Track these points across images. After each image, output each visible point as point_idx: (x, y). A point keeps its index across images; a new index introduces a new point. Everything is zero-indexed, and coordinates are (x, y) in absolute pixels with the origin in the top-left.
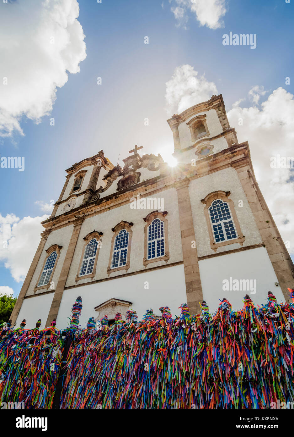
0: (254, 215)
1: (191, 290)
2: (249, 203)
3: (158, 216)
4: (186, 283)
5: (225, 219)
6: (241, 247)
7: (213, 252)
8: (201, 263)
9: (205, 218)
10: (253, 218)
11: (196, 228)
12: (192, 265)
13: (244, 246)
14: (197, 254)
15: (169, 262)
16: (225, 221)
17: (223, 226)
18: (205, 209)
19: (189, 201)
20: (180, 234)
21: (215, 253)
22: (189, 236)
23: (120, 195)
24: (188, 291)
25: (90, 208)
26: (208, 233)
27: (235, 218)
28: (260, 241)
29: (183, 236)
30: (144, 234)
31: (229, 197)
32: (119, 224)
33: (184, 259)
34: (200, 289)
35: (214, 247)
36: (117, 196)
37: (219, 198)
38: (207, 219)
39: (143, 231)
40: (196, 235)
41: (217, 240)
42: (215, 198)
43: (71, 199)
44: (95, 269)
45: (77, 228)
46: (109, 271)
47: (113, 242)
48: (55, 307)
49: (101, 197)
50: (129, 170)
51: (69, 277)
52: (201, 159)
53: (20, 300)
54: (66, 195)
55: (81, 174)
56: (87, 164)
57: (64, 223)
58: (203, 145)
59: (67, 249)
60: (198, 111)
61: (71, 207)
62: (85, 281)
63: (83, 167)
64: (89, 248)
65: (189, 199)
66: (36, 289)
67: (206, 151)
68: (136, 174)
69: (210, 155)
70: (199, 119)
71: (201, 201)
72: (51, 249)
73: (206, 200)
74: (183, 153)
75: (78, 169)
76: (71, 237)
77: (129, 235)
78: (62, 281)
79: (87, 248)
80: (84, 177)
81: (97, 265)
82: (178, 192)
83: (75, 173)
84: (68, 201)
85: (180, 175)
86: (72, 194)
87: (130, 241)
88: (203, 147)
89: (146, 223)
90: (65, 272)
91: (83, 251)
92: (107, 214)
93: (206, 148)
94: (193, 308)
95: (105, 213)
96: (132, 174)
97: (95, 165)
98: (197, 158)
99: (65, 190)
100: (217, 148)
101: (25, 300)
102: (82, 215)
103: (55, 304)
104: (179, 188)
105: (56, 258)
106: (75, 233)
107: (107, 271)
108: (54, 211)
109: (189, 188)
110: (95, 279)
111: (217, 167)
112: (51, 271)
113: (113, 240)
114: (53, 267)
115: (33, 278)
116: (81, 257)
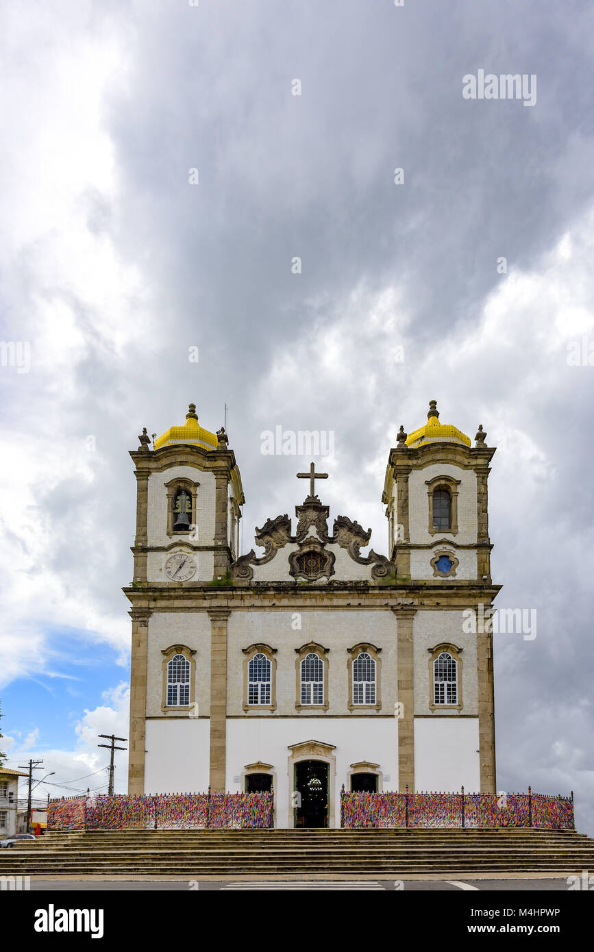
0: (479, 685)
1: (403, 744)
2: (478, 669)
3: (368, 650)
4: (399, 737)
5: (450, 680)
6: (458, 714)
7: (430, 713)
8: (416, 720)
9: (428, 671)
10: (477, 687)
11: (416, 681)
12: (407, 721)
13: (461, 714)
14: (414, 710)
15: (381, 713)
16: (449, 683)
17: (446, 687)
18: (430, 660)
19: (412, 643)
20: (396, 683)
21: (432, 714)
22: (408, 689)
23: (302, 592)
24: (400, 745)
25: (242, 595)
26: (428, 690)
27: (460, 682)
28: (476, 713)
29: (400, 688)
30: (347, 670)
31: (460, 655)
32: (307, 644)
34: (413, 744)
35: (433, 708)
36: (298, 592)
37: (449, 651)
38: (430, 673)
39: (346, 666)
40: (415, 689)
41: (437, 702)
42: (446, 650)
43: (177, 549)
44: (274, 700)
45: (219, 624)
46: (298, 707)
47: (299, 668)
48: (219, 737)
49: (255, 576)
50: (312, 539)
51: (229, 702)
52: (439, 578)
53: (138, 720)
54: (158, 533)
55: (182, 485)
56: (191, 458)
57: (183, 606)
58: (445, 550)
59: (210, 658)
60: (450, 457)
61: (185, 570)
62: (261, 713)
63: (182, 463)
64: (256, 666)
65: (412, 639)
66: (166, 710)
67: (444, 563)
68: (326, 554)
69: (451, 578)
70: (447, 483)
71: (429, 649)
72: (172, 651)
73: (434, 650)
74: (412, 551)
75: (164, 462)
76: (210, 638)
77: (323, 664)
78: (217, 706)
79: (251, 666)
80: (193, 499)
81: (277, 695)
82: (399, 623)
83: (161, 472)
84: (170, 551)
85: (404, 596)
86: (176, 539)
87: (327, 675)
88: (444, 554)
89: (350, 656)
90: (220, 695)
91: (244, 669)
92: (278, 617)
93: (448, 557)
94: (403, 759)
95: (273, 613)
96: (318, 549)
97: (219, 477)
98: (431, 571)
99: (146, 515)
100: (463, 569)
101: (148, 722)
102: (224, 603)
103: (218, 734)
104: (400, 617)
105: (188, 667)
106: (216, 632)
107: (296, 706)
108: (140, 567)
109: (415, 622)
110: (277, 713)
111: (456, 604)
112: (187, 686)
113: (297, 665)
114: (188, 681)
115: (148, 691)
116: (242, 677)
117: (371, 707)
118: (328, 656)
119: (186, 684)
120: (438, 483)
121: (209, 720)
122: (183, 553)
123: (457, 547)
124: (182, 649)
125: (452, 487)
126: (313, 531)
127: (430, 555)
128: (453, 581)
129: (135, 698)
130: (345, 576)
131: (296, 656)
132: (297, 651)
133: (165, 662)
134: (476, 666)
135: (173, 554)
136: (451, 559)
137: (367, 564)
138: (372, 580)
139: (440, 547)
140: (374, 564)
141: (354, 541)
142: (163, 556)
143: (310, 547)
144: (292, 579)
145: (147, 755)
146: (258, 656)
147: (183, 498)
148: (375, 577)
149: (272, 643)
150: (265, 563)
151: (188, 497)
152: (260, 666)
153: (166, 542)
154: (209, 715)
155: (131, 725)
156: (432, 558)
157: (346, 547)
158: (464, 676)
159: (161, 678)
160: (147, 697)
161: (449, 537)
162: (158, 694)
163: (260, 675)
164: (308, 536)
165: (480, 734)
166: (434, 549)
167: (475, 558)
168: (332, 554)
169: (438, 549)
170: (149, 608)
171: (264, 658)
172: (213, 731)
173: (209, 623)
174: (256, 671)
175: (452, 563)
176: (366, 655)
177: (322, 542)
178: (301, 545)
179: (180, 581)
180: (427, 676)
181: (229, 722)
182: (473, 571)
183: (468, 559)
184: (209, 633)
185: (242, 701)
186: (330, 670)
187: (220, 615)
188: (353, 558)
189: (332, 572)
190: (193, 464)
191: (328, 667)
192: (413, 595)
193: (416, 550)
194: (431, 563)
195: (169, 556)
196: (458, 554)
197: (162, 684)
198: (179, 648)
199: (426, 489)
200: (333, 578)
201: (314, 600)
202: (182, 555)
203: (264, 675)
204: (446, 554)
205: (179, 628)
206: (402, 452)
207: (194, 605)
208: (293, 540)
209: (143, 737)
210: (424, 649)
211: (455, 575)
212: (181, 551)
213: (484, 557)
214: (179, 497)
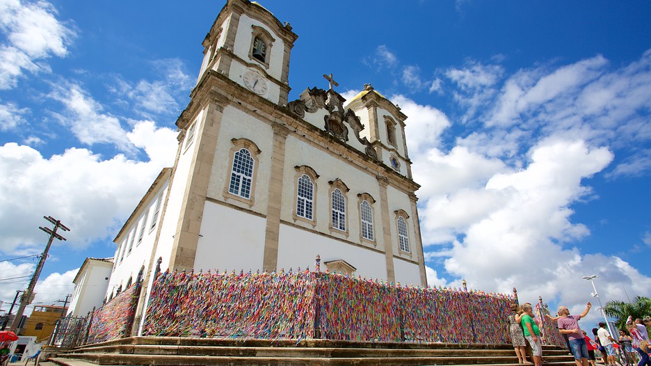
2: (415, 232)
3: (368, 199)
4: (387, 270)
5: (405, 235)
6: (410, 259)
7: (399, 255)
8: (394, 259)
9: (395, 225)
11: (391, 230)
12: (390, 259)
13: (412, 260)
14: (392, 251)
15: (376, 248)
16: (405, 237)
17: (404, 240)
18: (396, 218)
19: (387, 203)
20: (382, 228)
21: (400, 257)
22: (388, 234)
23: (335, 143)
25: (298, 125)
26: (397, 239)
27: (409, 238)
28: (417, 261)
29: (384, 232)
30: (358, 209)
31: (407, 220)
32: (337, 180)
33: (385, 250)
35: (400, 252)
39: (357, 206)
40: (391, 236)
41: (401, 248)
42: (401, 214)
43: (255, 69)
44: (315, 217)
45: (280, 139)
46: (330, 228)
47: (331, 197)
48: (273, 239)
49: (306, 117)
50: (338, 114)
51: (283, 207)
53: (198, 197)
54: (242, 51)
55: (263, 34)
56: (271, 24)
59: (270, 162)
62: (305, 225)
63: (264, 22)
64: (303, 184)
65: (387, 201)
66: (228, 196)
68: (343, 127)
70: (391, 121)
71: (395, 211)
72: (241, 142)
74: (382, 147)
75: (253, 14)
76: (272, 146)
77: (345, 200)
78: (274, 208)
79: (300, 182)
80: (269, 47)
81: (316, 213)
82: (380, 187)
83: (250, 17)
84: (250, 67)
89: (359, 199)
90: (276, 198)
91: (296, 183)
92: (318, 153)
93: (395, 160)
95: (315, 148)
96: (340, 121)
98: (391, 163)
99: (235, 34)
100: (402, 169)
103: (272, 236)
104: (380, 183)
105: (252, 163)
106: (277, 144)
108: (226, 64)
109: (387, 190)
110: (317, 229)
111: (402, 187)
112: (249, 180)
113: (330, 193)
114: (250, 175)
115: (213, 171)
116: (293, 188)
117: (372, 242)
118: (347, 194)
119: (248, 177)
120: (388, 119)
121: (266, 219)
122: (259, 74)
123: (399, 156)
124: (250, 145)
125: (393, 124)
126: (336, 109)
129: (199, 173)
130: (354, 145)
131: (329, 186)
132: (330, 182)
133: (233, 149)
134: (414, 230)
135: (251, 71)
136: (397, 161)
137: (363, 144)
138: (366, 154)
140: (367, 145)
141: (356, 126)
142: (245, 68)
143: (335, 117)
145: (201, 240)
146: (305, 176)
147: (260, 42)
148: (367, 152)
149: (316, 169)
150: (311, 112)
151: (264, 44)
152: (306, 185)
153: (247, 60)
154: (266, 214)
155: (188, 200)
156: (390, 156)
157: (353, 128)
159: (227, 163)
160: (211, 177)
161: (395, 149)
162: (222, 178)
163: (305, 193)
165: (421, 277)
166: (390, 152)
167: (406, 166)
168: (346, 128)
169: (392, 153)
170: (227, 99)
171: (309, 180)
172: (268, 231)
173: (272, 134)
174: (303, 188)
175: (398, 164)
176: (366, 202)
177: (341, 117)
178: (331, 113)
179: (255, 92)
180: (395, 228)
181: (282, 226)
182: (406, 172)
183: (403, 165)
184: (271, 142)
185: (292, 210)
186: (349, 205)
187: (281, 131)
188: (357, 137)
189: (347, 139)
190: (271, 27)
191: (347, 203)
193: (384, 148)
194: (390, 159)
195: (248, 70)
196: (400, 160)
197: (226, 169)
198: (248, 143)
199: (384, 119)
200: (348, 142)
201: (338, 151)
202: (257, 75)
203: (308, 194)
204: (395, 157)
205: (249, 127)
207: (262, 114)
208: (327, 107)
209: (200, 218)
210: (392, 210)
211: (400, 171)
212: (258, 72)
213: (409, 167)
214: (257, 40)
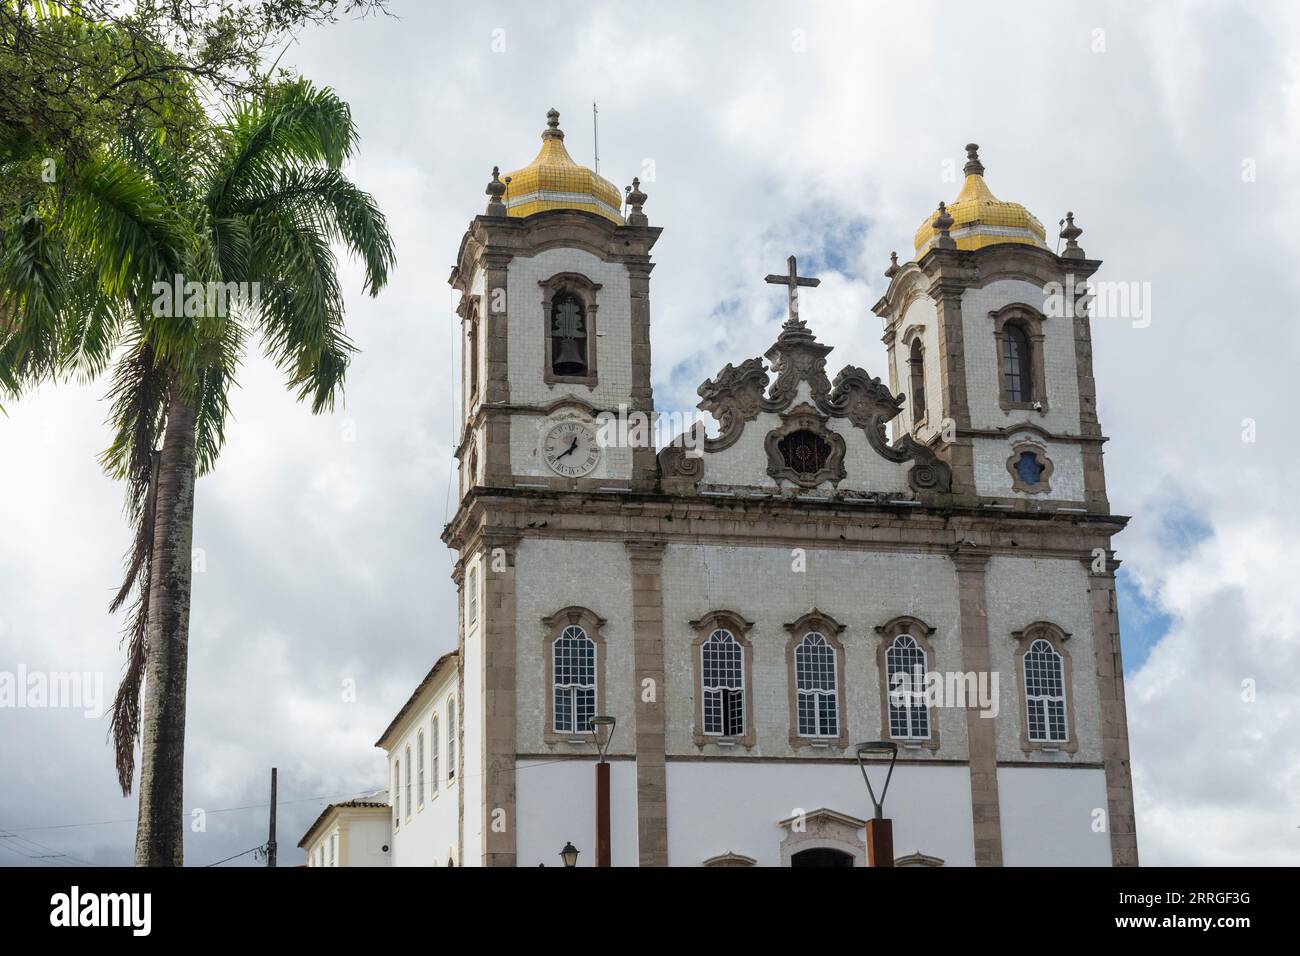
0: (1102, 706)
1: (982, 820)
2: (1098, 674)
3: (911, 631)
4: (974, 805)
5: (1052, 694)
6: (1069, 760)
7: (1023, 758)
8: (1002, 773)
9: (1014, 675)
10: (1099, 709)
12: (987, 774)
13: (1074, 761)
14: (994, 753)
15: (940, 755)
16: (1052, 699)
17: (1046, 708)
18: (1017, 654)
19: (986, 618)
21: (1027, 760)
24: (976, 821)
25: (684, 512)
26: (1017, 713)
27: (1069, 697)
28: (1098, 758)
30: (877, 669)
31: (1065, 646)
32: (807, 615)
33: (971, 755)
34: (997, 819)
35: (1027, 747)
37: (1047, 636)
38: (1019, 680)
39: (874, 660)
41: (1034, 735)
42: (1042, 635)
43: (564, 412)
44: (751, 727)
45: (647, 567)
46: (794, 741)
47: (792, 662)
48: (654, 800)
49: (708, 474)
50: (807, 409)
51: (671, 726)
52: (1021, 495)
53: (501, 760)
54: (529, 378)
55: (569, 286)
56: (584, 235)
57: (579, 526)
58: (1028, 442)
59: (631, 635)
60: (1027, 268)
61: (580, 455)
62: (728, 751)
63: (567, 243)
64: (714, 656)
65: (985, 612)
66: (552, 739)
67: (1030, 467)
68: (828, 439)
69: (1042, 496)
70: (1025, 316)
71: (1013, 633)
72: (561, 619)
73: (1024, 635)
74: (975, 441)
75: (536, 237)
76: (631, 594)
77: (835, 654)
78: (648, 735)
79: (706, 655)
80: (589, 316)
81: (755, 716)
82: (961, 578)
83: (531, 256)
84: (552, 416)
85: (967, 527)
86: (563, 390)
87: (842, 677)
88: (1027, 449)
89: (880, 640)
91: (696, 660)
92: (751, 558)
93: (1032, 455)
94: (984, 850)
95: (741, 549)
96: (815, 428)
97: (636, 274)
98: (1009, 482)
99: (505, 338)
100: (1060, 479)
101: (520, 764)
102: (653, 526)
103: (652, 794)
104: (963, 567)
105: (591, 653)
106: (641, 583)
107: (791, 740)
108: (499, 443)
109: (988, 578)
110: (758, 752)
111: (1054, 545)
112: (591, 692)
113: (789, 655)
114: (591, 681)
115: (519, 700)
116: (691, 676)
117: (922, 743)
118: (842, 639)
119: (588, 686)
120: (1010, 316)
121: (635, 763)
122: (576, 420)
123: (1050, 438)
124: (579, 616)
125: (1034, 324)
126: (804, 392)
127: (1004, 450)
128: (1048, 502)
129: (495, 714)
130: (864, 483)
131: (786, 638)
132: (789, 627)
133: (548, 640)
134: (1094, 667)
135: (557, 423)
136: (1040, 460)
137: (899, 461)
138: (910, 493)
139: (1020, 437)
140: (911, 463)
141: (875, 415)
142: (540, 426)
143: (801, 423)
144: (769, 483)
146: (718, 634)
147: (568, 309)
148: (915, 487)
149: (743, 609)
150: (723, 449)
151: (577, 309)
152: (722, 656)
153: (544, 396)
154: (634, 753)
155: (487, 772)
156: (1009, 455)
157: (863, 427)
158: (1075, 686)
159: (541, 673)
160: (519, 713)
161: (1035, 419)
162: (538, 708)
163: (722, 674)
164: (797, 402)
165: (1109, 801)
166: (1012, 439)
167: (1078, 460)
168: (839, 439)
169: (1018, 438)
170: (518, 529)
171: (730, 640)
172: (642, 786)
173: (627, 565)
174: (715, 665)
175: (1042, 468)
176: (908, 639)
177: (823, 415)
178: (785, 418)
179: (573, 476)
180: (1014, 682)
181: (673, 769)
182: (1078, 485)
183: (1067, 461)
184: (627, 586)
185: (693, 725)
186: (847, 666)
187: (647, 550)
188: (875, 448)
189: (842, 475)
190: (586, 246)
191: (842, 662)
192: (982, 527)
193: (981, 440)
194: (1008, 468)
195: (551, 424)
196: (1052, 452)
197: (544, 685)
198: (574, 614)
199: (991, 326)
200: (843, 484)
201: (812, 527)
202: (574, 424)
203: (730, 674)
204: (1032, 450)
205: (573, 571)
206: (950, 254)
207: (599, 526)
208: (770, 407)
209: (511, 796)
210: (1005, 631)
211: (1048, 490)
212: (572, 415)
213: (1093, 458)
214: (560, 307)
